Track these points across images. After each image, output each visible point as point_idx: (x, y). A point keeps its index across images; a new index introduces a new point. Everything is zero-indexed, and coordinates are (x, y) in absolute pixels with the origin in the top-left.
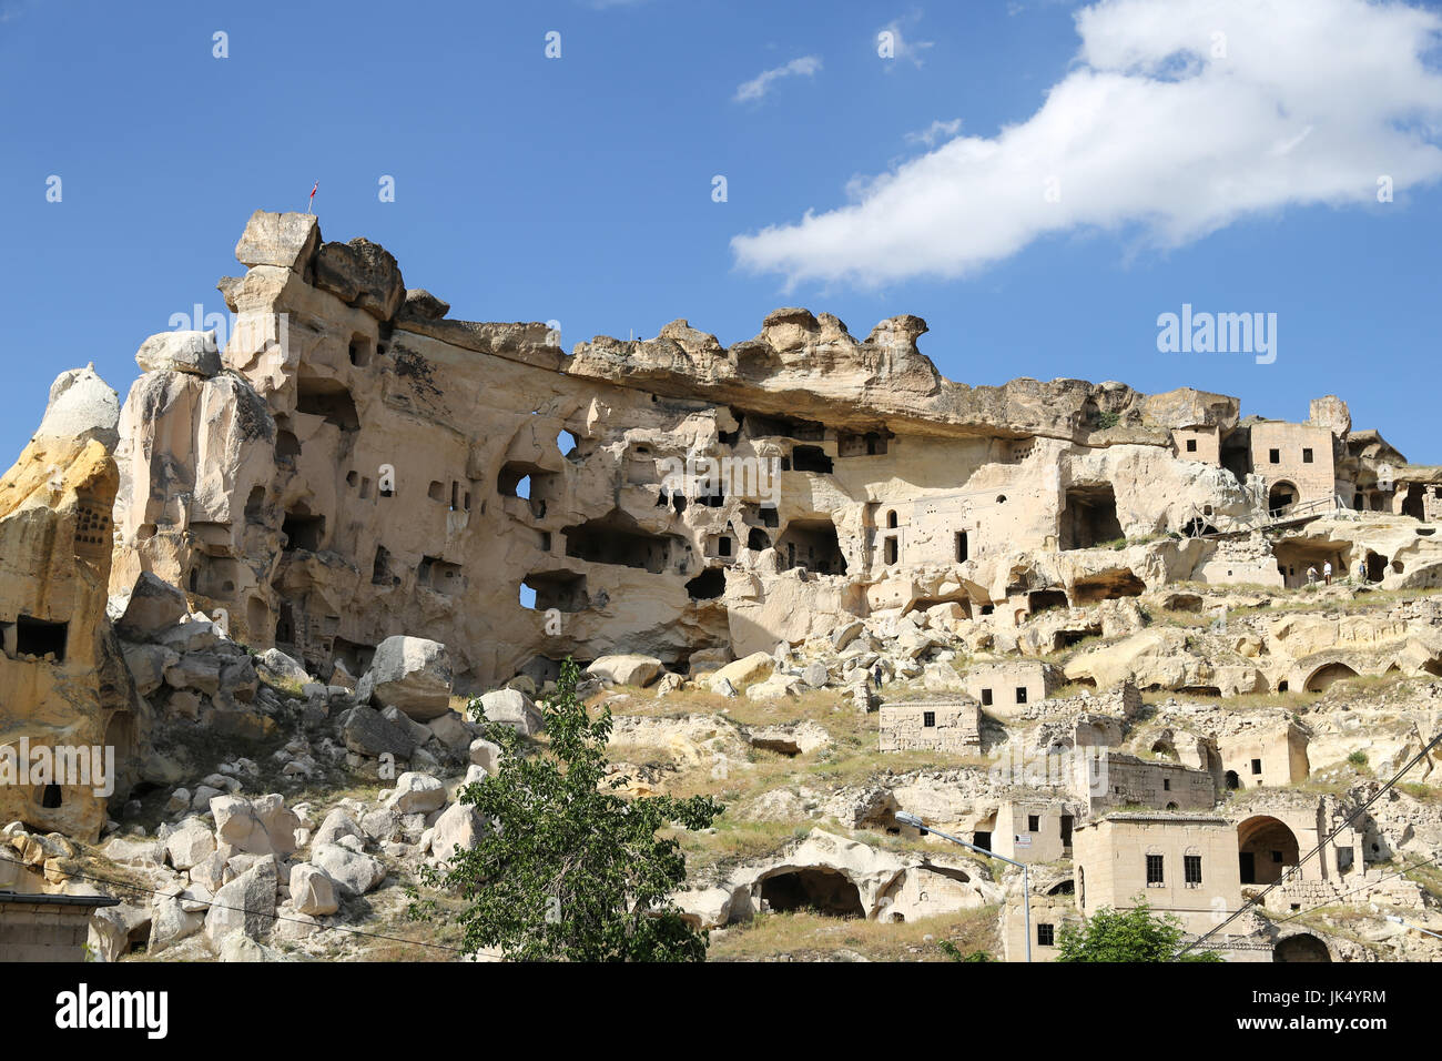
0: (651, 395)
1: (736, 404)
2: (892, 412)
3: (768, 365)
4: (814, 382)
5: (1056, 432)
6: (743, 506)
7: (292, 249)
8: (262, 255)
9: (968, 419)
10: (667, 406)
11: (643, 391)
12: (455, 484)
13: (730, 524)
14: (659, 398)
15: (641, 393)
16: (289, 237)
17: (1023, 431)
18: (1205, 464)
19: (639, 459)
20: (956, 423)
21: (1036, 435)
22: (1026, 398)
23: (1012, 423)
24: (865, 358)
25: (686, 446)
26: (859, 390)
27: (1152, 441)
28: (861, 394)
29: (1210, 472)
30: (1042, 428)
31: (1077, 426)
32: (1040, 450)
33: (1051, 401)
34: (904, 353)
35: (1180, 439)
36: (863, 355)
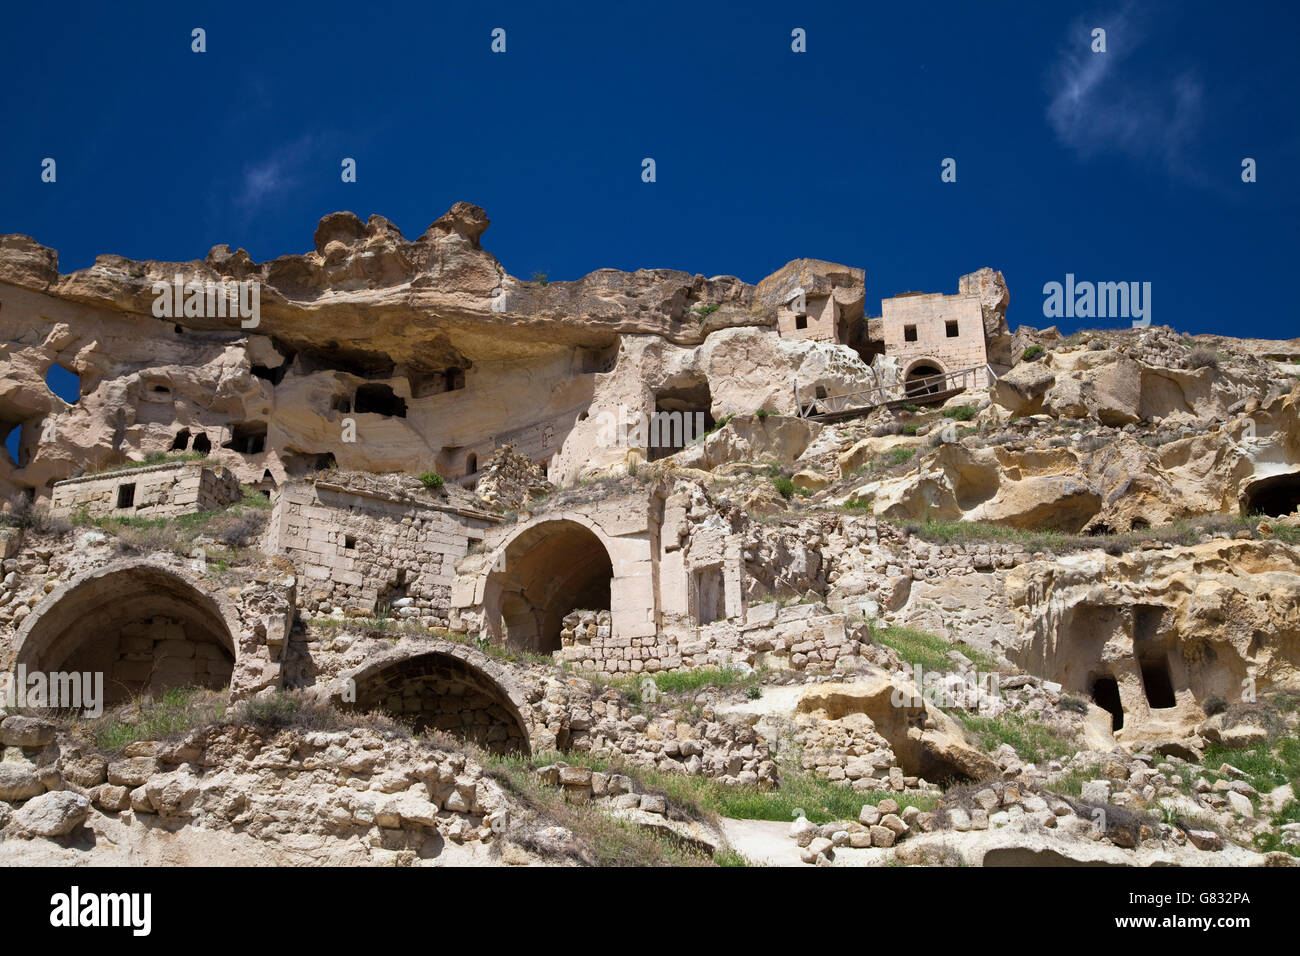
0: (174, 325)
1: (279, 333)
2: (442, 316)
3: (312, 281)
4: (362, 293)
5: (642, 324)
6: (285, 454)
9: (533, 319)
10: (194, 338)
11: (162, 320)
14: (185, 329)
17: (603, 329)
18: (817, 341)
19: (157, 400)
20: (520, 324)
21: (618, 332)
22: (606, 290)
23: (587, 320)
24: (412, 256)
25: (211, 379)
26: (406, 294)
27: (752, 319)
28: (407, 298)
29: (822, 347)
30: (624, 322)
31: (668, 317)
32: (623, 349)
33: (636, 292)
34: (458, 248)
35: (787, 318)
36: (410, 253)
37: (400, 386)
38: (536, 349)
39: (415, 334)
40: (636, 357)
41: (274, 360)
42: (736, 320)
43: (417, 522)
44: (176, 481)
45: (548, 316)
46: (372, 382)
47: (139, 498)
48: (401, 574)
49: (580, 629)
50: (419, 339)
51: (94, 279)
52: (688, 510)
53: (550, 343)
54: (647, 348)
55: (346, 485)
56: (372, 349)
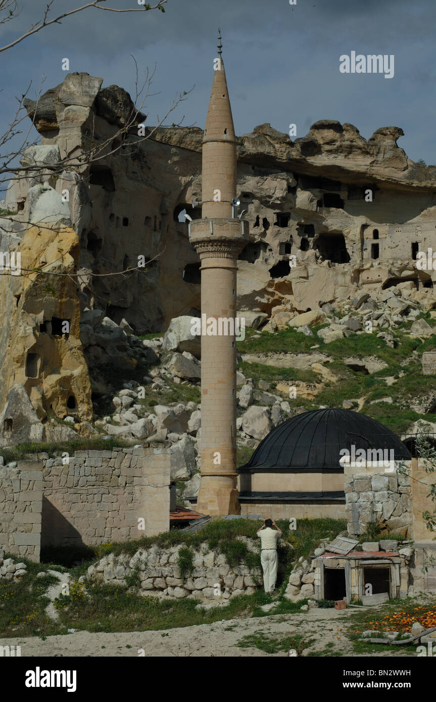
0: (252, 166)
1: (296, 171)
3: (315, 150)
4: (340, 161)
6: (298, 227)
7: (90, 96)
8: (73, 99)
9: (424, 184)
10: (260, 172)
11: (249, 164)
12: (155, 216)
13: (291, 236)
14: (256, 168)
15: (247, 165)
16: (88, 90)
19: (244, 201)
20: (417, 186)
25: (271, 194)
26: (366, 167)
28: (368, 169)
36: (369, 148)
37: (343, 195)
41: (294, 183)
46: (330, 192)
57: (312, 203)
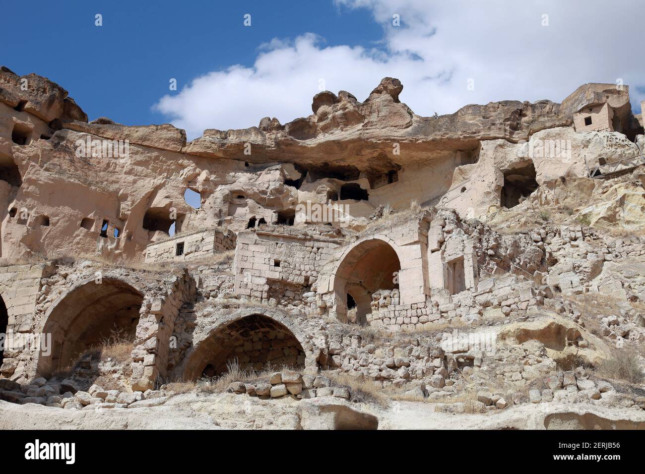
0: (244, 162)
1: (297, 161)
2: (380, 142)
3: (312, 131)
4: (338, 135)
5: (492, 134)
9: (430, 138)
10: (254, 168)
11: (238, 160)
14: (249, 164)
17: (470, 139)
18: (598, 131)
19: (239, 203)
20: (423, 142)
21: (479, 140)
22: (471, 117)
23: (461, 135)
24: (362, 110)
25: (264, 189)
26: (359, 132)
27: (557, 123)
28: (361, 134)
29: (601, 134)
30: (482, 134)
31: (508, 128)
32: (483, 149)
33: (488, 116)
34: (386, 103)
35: (580, 119)
36: (360, 109)
37: (363, 183)
38: (435, 155)
39: (367, 153)
40: (490, 153)
41: (296, 176)
42: (548, 124)
43: (315, 249)
44: (203, 239)
45: (439, 135)
46: (348, 182)
47: (186, 249)
48: (307, 279)
49: (381, 301)
50: (370, 156)
51: (203, 142)
52: (443, 227)
53: (441, 150)
54: (496, 147)
55: (273, 231)
56: (346, 164)
57: (320, 195)
